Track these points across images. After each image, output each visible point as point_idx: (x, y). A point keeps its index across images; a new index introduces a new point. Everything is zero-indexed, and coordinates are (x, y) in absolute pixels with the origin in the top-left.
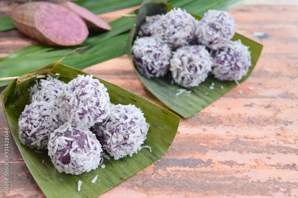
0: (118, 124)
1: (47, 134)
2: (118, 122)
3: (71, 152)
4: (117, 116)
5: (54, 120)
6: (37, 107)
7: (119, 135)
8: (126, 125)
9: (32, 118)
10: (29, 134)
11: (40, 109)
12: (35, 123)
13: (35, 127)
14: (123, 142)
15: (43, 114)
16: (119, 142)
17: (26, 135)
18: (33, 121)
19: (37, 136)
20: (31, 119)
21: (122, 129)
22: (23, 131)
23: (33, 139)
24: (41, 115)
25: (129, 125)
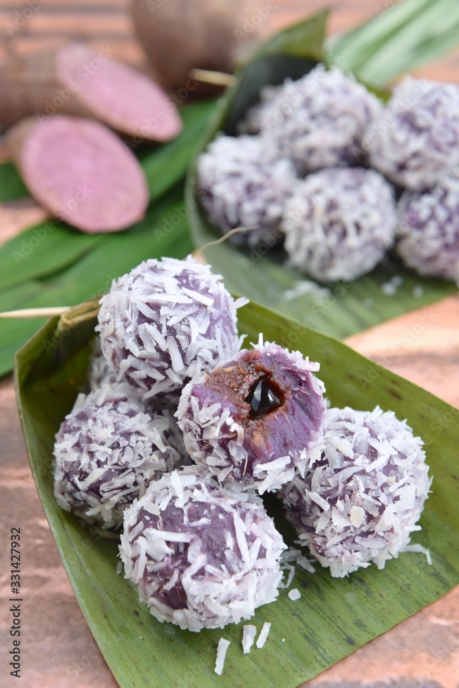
0: (348, 472)
1: (132, 487)
2: (349, 466)
3: (187, 580)
4: (347, 447)
5: (154, 448)
6: (111, 405)
7: (355, 508)
8: (375, 477)
9: (93, 438)
10: (80, 485)
11: (119, 412)
12: (102, 452)
13: (99, 464)
14: (364, 529)
15: (124, 427)
16: (352, 529)
17: (73, 484)
18: (94, 447)
19: (104, 492)
20: (90, 440)
21: (362, 489)
22: (65, 472)
23: (92, 499)
24: (120, 431)
25: (382, 478)
